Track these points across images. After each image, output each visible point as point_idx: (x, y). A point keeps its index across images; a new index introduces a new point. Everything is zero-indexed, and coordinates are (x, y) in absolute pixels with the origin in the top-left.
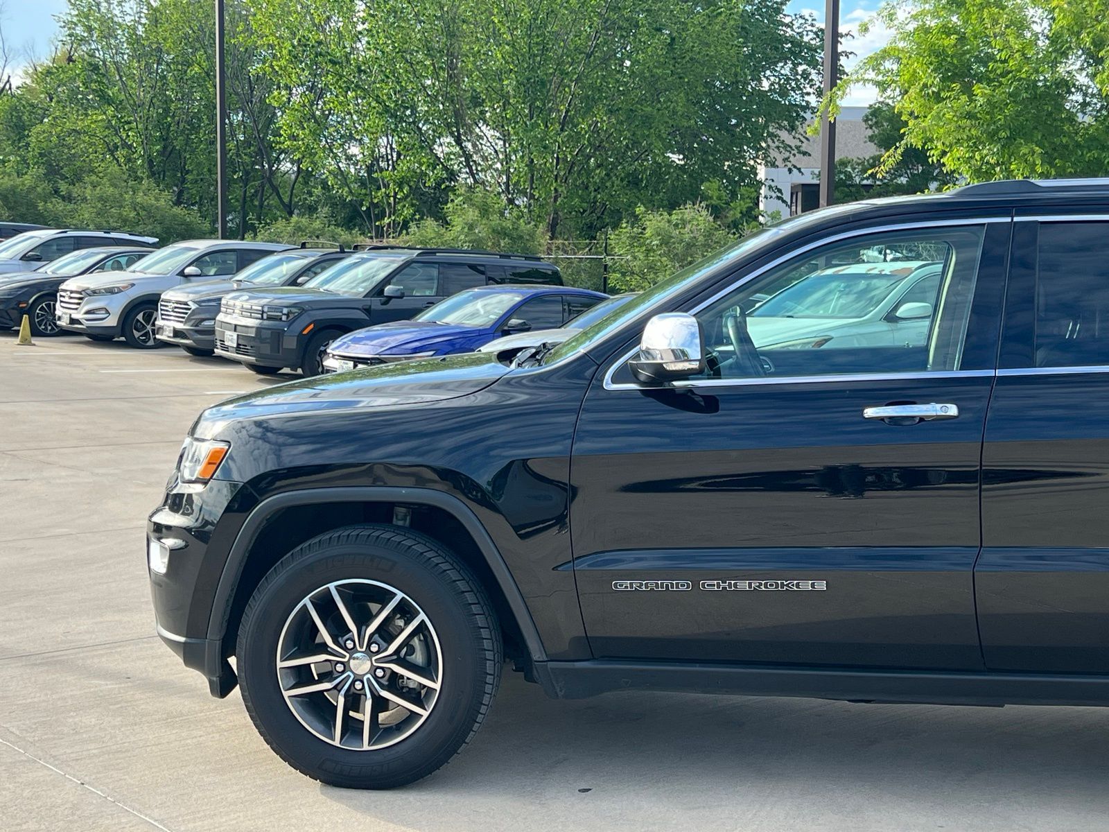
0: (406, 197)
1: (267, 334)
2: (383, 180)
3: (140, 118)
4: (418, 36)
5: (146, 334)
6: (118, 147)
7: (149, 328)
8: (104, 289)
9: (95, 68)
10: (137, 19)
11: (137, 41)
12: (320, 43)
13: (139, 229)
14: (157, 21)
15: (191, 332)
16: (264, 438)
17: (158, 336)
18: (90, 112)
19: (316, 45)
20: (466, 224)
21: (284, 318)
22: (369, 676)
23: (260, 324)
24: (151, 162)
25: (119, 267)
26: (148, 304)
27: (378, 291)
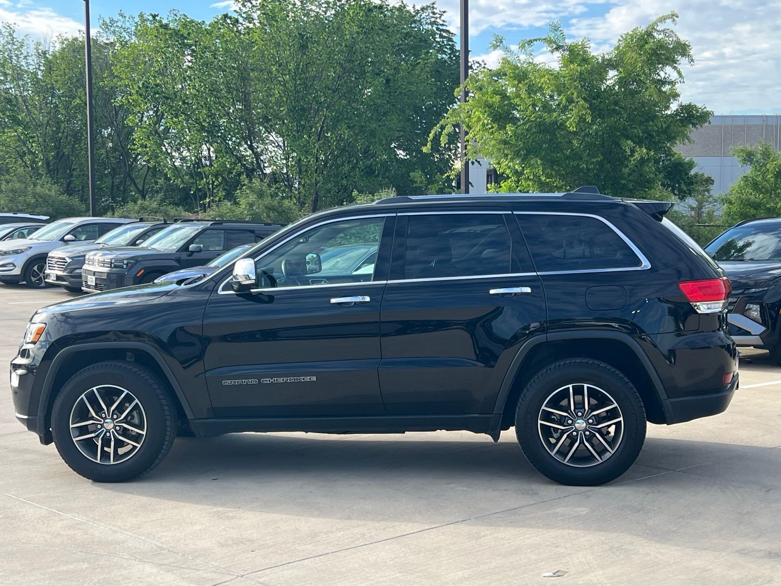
0: (221, 183)
1: (114, 277)
2: (205, 173)
3: (40, 134)
4: (222, 80)
5: (40, 279)
6: (26, 153)
7: (41, 275)
8: (12, 251)
9: (9, 101)
10: (37, 67)
11: (37, 82)
12: (157, 85)
13: (37, 210)
14: (50, 69)
15: (68, 277)
16: (65, 322)
17: (46, 280)
18: (6, 130)
19: (155, 86)
20: (248, 203)
21: (125, 266)
22: (113, 430)
23: (110, 270)
24: (48, 164)
25: (22, 236)
26: (40, 260)
27: (185, 248)
